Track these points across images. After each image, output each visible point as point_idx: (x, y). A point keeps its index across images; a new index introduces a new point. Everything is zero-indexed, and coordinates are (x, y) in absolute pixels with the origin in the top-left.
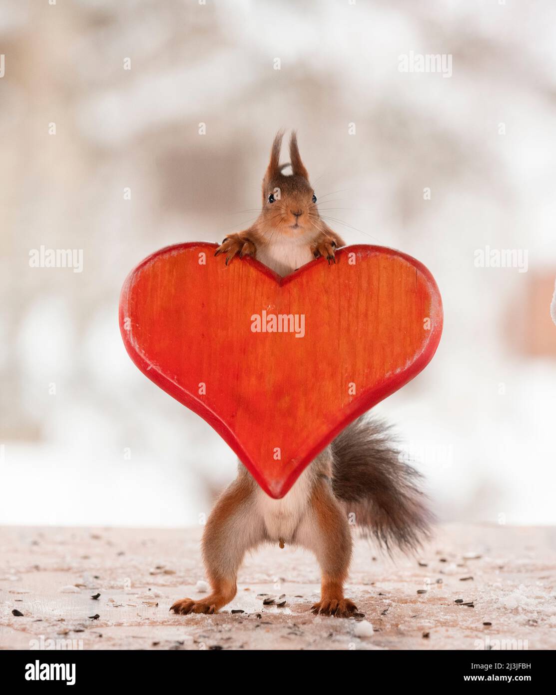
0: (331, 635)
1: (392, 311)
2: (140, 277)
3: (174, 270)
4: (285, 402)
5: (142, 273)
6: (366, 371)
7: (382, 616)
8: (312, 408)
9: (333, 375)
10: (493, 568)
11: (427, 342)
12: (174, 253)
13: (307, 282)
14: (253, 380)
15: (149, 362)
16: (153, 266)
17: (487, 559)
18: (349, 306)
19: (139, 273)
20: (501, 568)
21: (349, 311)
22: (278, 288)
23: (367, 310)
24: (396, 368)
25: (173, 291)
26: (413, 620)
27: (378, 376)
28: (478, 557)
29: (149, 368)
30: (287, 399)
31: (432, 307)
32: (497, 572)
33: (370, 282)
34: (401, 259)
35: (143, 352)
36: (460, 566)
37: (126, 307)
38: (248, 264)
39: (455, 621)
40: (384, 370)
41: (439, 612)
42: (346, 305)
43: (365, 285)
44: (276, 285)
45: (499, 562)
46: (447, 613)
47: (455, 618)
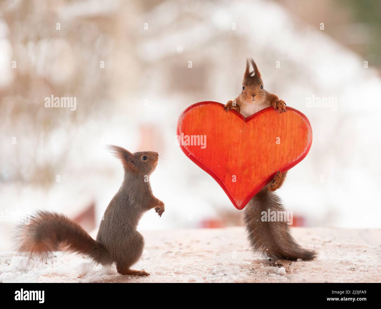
0: (268, 273)
1: (292, 135)
2: (187, 115)
3: (201, 113)
4: (246, 172)
5: (187, 114)
6: (280, 160)
7: (289, 266)
8: (258, 175)
9: (267, 161)
10: (336, 246)
11: (306, 149)
12: (201, 106)
13: (257, 121)
14: (233, 162)
15: (189, 152)
16: (192, 111)
17: (334, 243)
18: (274, 132)
19: (186, 114)
20: (340, 246)
21: (274, 134)
22: (245, 123)
23: (282, 134)
24: (293, 159)
25: (200, 122)
26: (303, 268)
27: (285, 163)
28: (330, 242)
29: (189, 155)
30: (247, 170)
31: (309, 134)
32: (338, 248)
33: (283, 121)
34: (296, 113)
35: (187, 147)
36: (322, 245)
37: (180, 128)
38: (232, 112)
39: (320, 268)
40: (288, 160)
41: (313, 264)
42: (273, 132)
43: (281, 123)
44: (244, 122)
45: (339, 244)
46: (317, 265)
47: (320, 267)
